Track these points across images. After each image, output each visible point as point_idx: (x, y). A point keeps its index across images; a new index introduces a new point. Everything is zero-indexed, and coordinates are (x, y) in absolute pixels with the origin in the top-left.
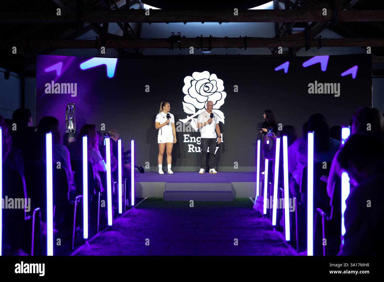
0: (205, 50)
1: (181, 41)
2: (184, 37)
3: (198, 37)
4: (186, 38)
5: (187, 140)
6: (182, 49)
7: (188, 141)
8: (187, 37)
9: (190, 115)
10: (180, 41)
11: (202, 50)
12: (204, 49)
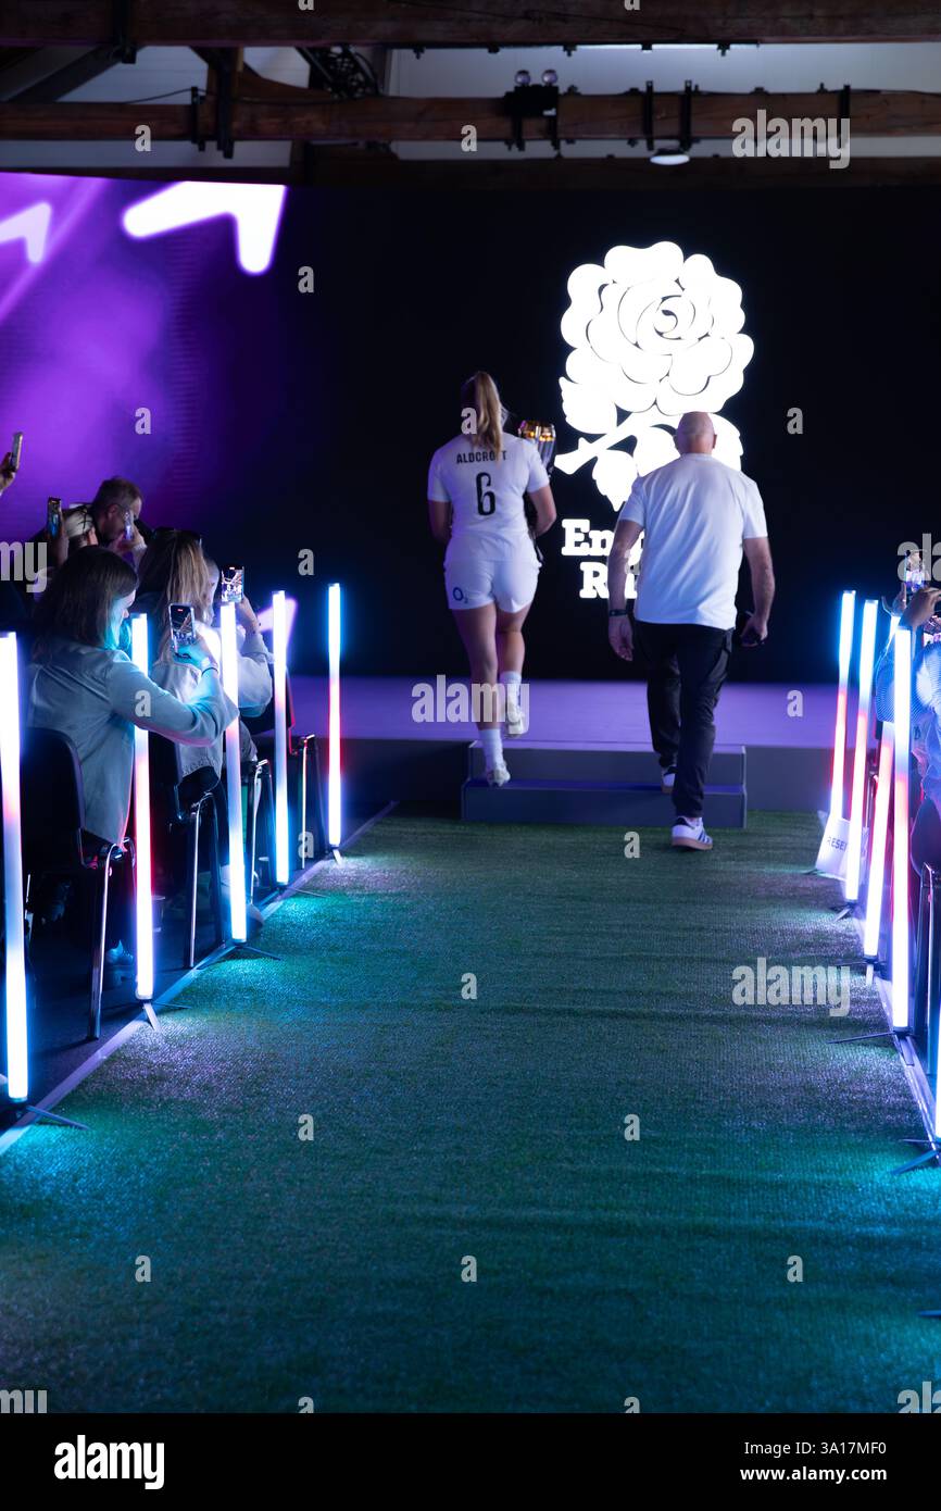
0: (663, 152)
1: (557, 111)
2: (572, 90)
3: (634, 92)
4: (579, 94)
5: (578, 544)
6: (563, 143)
7: (584, 550)
8: (583, 90)
9: (592, 438)
10: (551, 112)
11: (650, 147)
12: (658, 144)
